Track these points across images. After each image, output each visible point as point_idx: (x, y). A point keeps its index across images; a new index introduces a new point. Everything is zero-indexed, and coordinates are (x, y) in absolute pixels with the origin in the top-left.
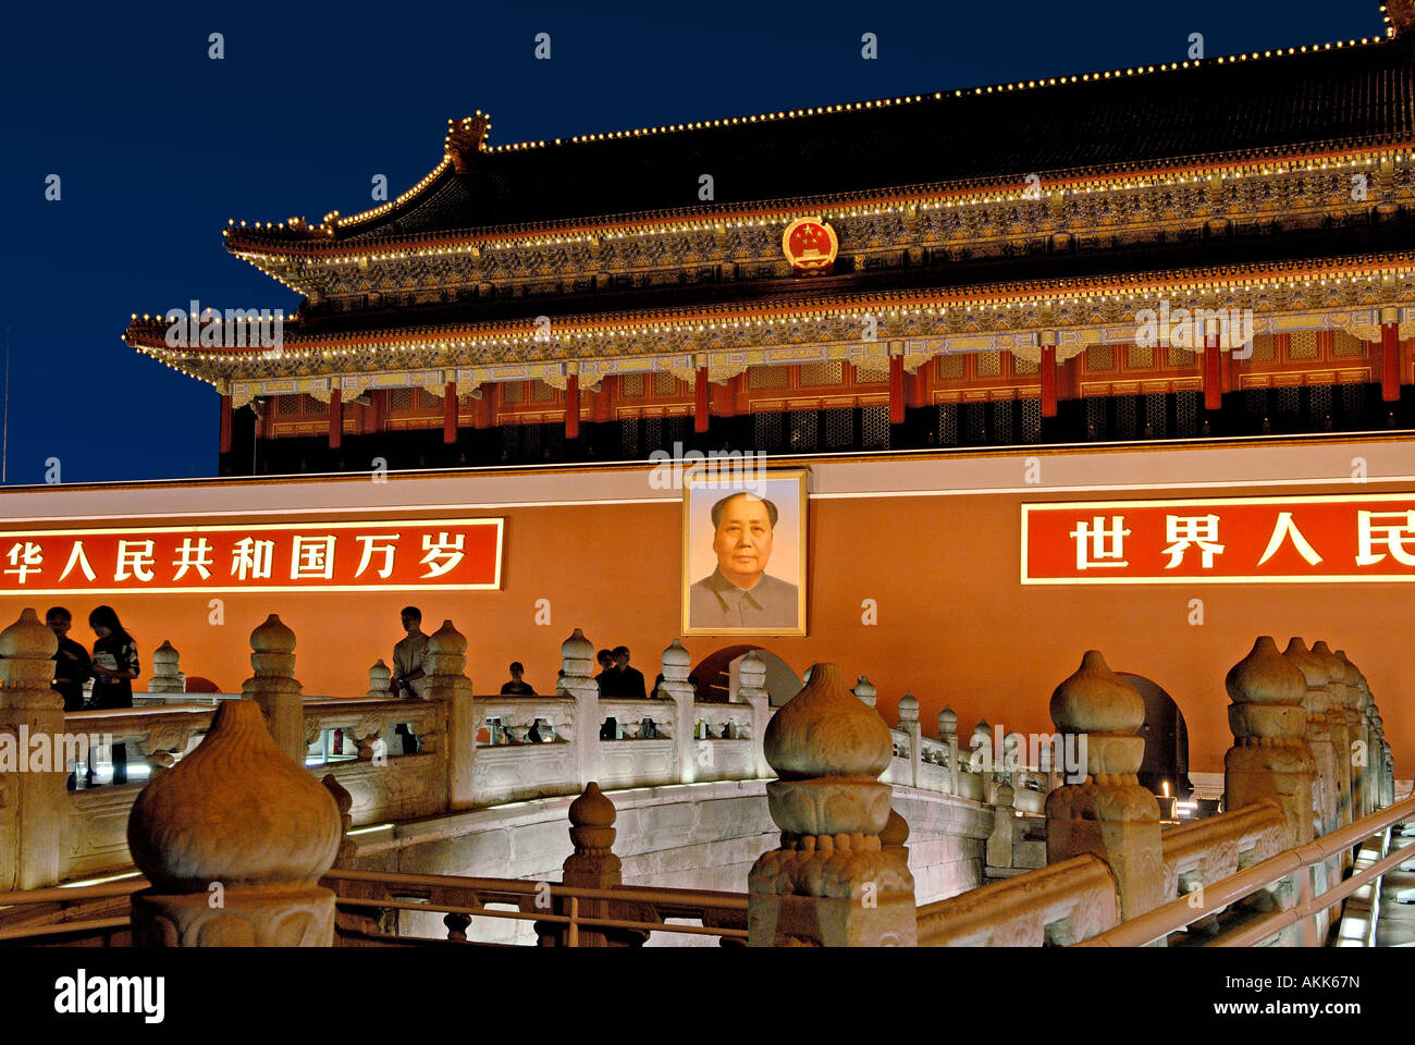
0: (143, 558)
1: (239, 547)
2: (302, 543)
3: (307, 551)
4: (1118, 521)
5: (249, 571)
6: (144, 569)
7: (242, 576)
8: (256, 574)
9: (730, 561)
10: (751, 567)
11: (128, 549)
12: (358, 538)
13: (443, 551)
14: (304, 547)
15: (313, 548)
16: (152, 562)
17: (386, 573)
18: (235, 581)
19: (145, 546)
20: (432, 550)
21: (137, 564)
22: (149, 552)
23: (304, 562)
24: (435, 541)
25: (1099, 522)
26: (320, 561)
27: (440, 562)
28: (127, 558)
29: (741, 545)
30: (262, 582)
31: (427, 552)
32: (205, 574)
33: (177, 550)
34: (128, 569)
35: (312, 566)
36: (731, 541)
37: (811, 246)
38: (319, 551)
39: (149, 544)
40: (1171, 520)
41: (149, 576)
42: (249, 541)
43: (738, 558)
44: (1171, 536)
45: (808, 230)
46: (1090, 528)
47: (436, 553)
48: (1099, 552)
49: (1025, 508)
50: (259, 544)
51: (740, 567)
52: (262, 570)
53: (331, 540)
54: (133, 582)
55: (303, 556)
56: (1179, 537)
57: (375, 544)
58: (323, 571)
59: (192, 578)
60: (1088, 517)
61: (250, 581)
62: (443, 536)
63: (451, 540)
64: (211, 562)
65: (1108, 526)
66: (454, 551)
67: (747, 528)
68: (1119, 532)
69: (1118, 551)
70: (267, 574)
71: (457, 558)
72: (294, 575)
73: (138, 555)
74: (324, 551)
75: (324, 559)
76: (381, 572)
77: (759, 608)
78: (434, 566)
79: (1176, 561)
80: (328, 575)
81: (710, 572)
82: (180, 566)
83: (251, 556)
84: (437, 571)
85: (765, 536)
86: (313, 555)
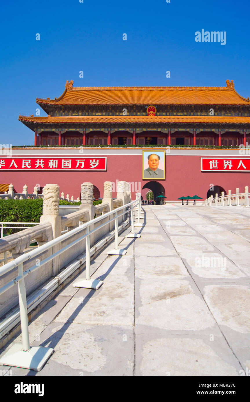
0: (28, 163)
1: (50, 161)
2: (64, 161)
3: (65, 162)
4: (216, 161)
5: (53, 166)
6: (29, 165)
7: (51, 167)
8: (54, 167)
9: (151, 166)
10: (155, 167)
11: (25, 161)
12: (76, 160)
13: (94, 163)
14: (64, 162)
15: (66, 162)
16: (31, 164)
17: (83, 167)
18: (49, 168)
19: (28, 161)
20: (92, 163)
21: (27, 164)
22: (30, 162)
23: (65, 164)
24: (93, 161)
25: (213, 161)
26: (68, 165)
27: (94, 165)
28: (25, 163)
29: (154, 163)
30: (55, 168)
31: (91, 163)
32: (43, 167)
33: (36, 162)
34: (25, 165)
35: (66, 165)
36: (151, 163)
37: (152, 111)
38: (68, 162)
39: (30, 161)
40: (224, 161)
41: (30, 167)
42: (52, 160)
43: (153, 166)
44: (224, 164)
45: (152, 108)
46: (212, 162)
47: (93, 163)
48: (214, 166)
49: (202, 158)
50: (55, 161)
51: (153, 167)
52: (55, 166)
53: (70, 160)
54: (26, 168)
55: (64, 163)
56: (226, 164)
57: (80, 161)
58: (69, 166)
59: (40, 167)
60: (212, 160)
61: (53, 168)
62: (94, 160)
63: (96, 161)
64: (44, 164)
65: (215, 162)
66: (96, 163)
67: (154, 160)
68: (217, 163)
69: (216, 166)
70: (57, 167)
71: (97, 164)
72: (63, 167)
73: (27, 163)
74: (69, 162)
75: (69, 164)
76: (81, 167)
77: (157, 175)
78: (92, 166)
79: (225, 168)
80: (70, 167)
81: (148, 168)
82: (37, 165)
83: (53, 163)
84: (93, 167)
85: (158, 162)
86: (66, 163)
